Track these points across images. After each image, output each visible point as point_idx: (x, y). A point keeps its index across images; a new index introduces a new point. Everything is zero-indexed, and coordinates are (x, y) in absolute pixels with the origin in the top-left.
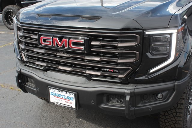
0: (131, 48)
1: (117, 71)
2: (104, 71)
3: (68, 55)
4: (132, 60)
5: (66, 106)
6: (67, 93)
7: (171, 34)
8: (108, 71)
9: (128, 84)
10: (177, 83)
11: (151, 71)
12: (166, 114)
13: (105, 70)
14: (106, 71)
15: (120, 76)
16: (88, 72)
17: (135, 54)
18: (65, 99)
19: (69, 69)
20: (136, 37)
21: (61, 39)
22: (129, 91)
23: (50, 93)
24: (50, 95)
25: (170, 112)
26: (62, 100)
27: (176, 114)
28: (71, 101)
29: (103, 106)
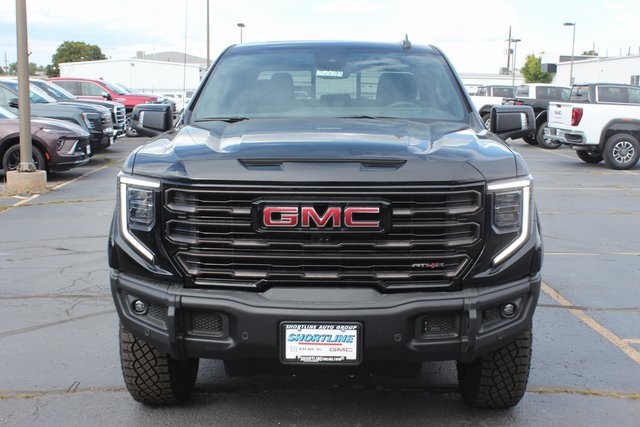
0: (468, 218)
1: (442, 265)
2: (416, 268)
4: (469, 242)
5: (331, 359)
6: (338, 327)
7: (521, 189)
8: (425, 268)
9: (461, 290)
11: (497, 260)
12: (497, 356)
13: (419, 265)
14: (421, 269)
15: (450, 274)
16: (382, 275)
17: (475, 227)
18: (330, 343)
19: (334, 276)
20: (476, 195)
21: (321, 209)
23: (287, 337)
24: (287, 342)
25: (504, 351)
26: (319, 346)
27: (516, 351)
28: (345, 345)
29: (414, 343)
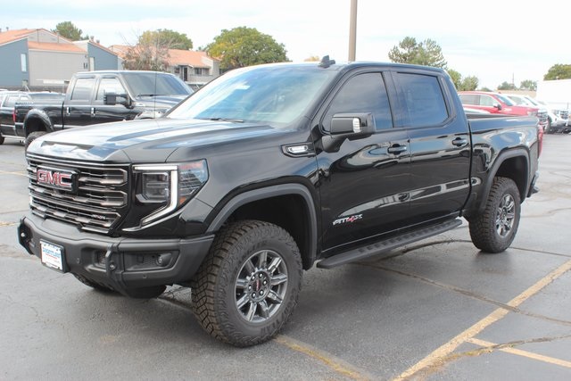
0: (117, 187)
1: (104, 218)
2: (94, 218)
3: (60, 196)
4: (119, 204)
6: (55, 247)
7: (169, 172)
8: (97, 218)
10: (183, 242)
11: (146, 221)
13: (94, 216)
15: (107, 225)
16: (79, 219)
17: (122, 195)
18: (52, 256)
20: (122, 173)
22: (110, 245)
28: (58, 259)
29: (90, 267)
